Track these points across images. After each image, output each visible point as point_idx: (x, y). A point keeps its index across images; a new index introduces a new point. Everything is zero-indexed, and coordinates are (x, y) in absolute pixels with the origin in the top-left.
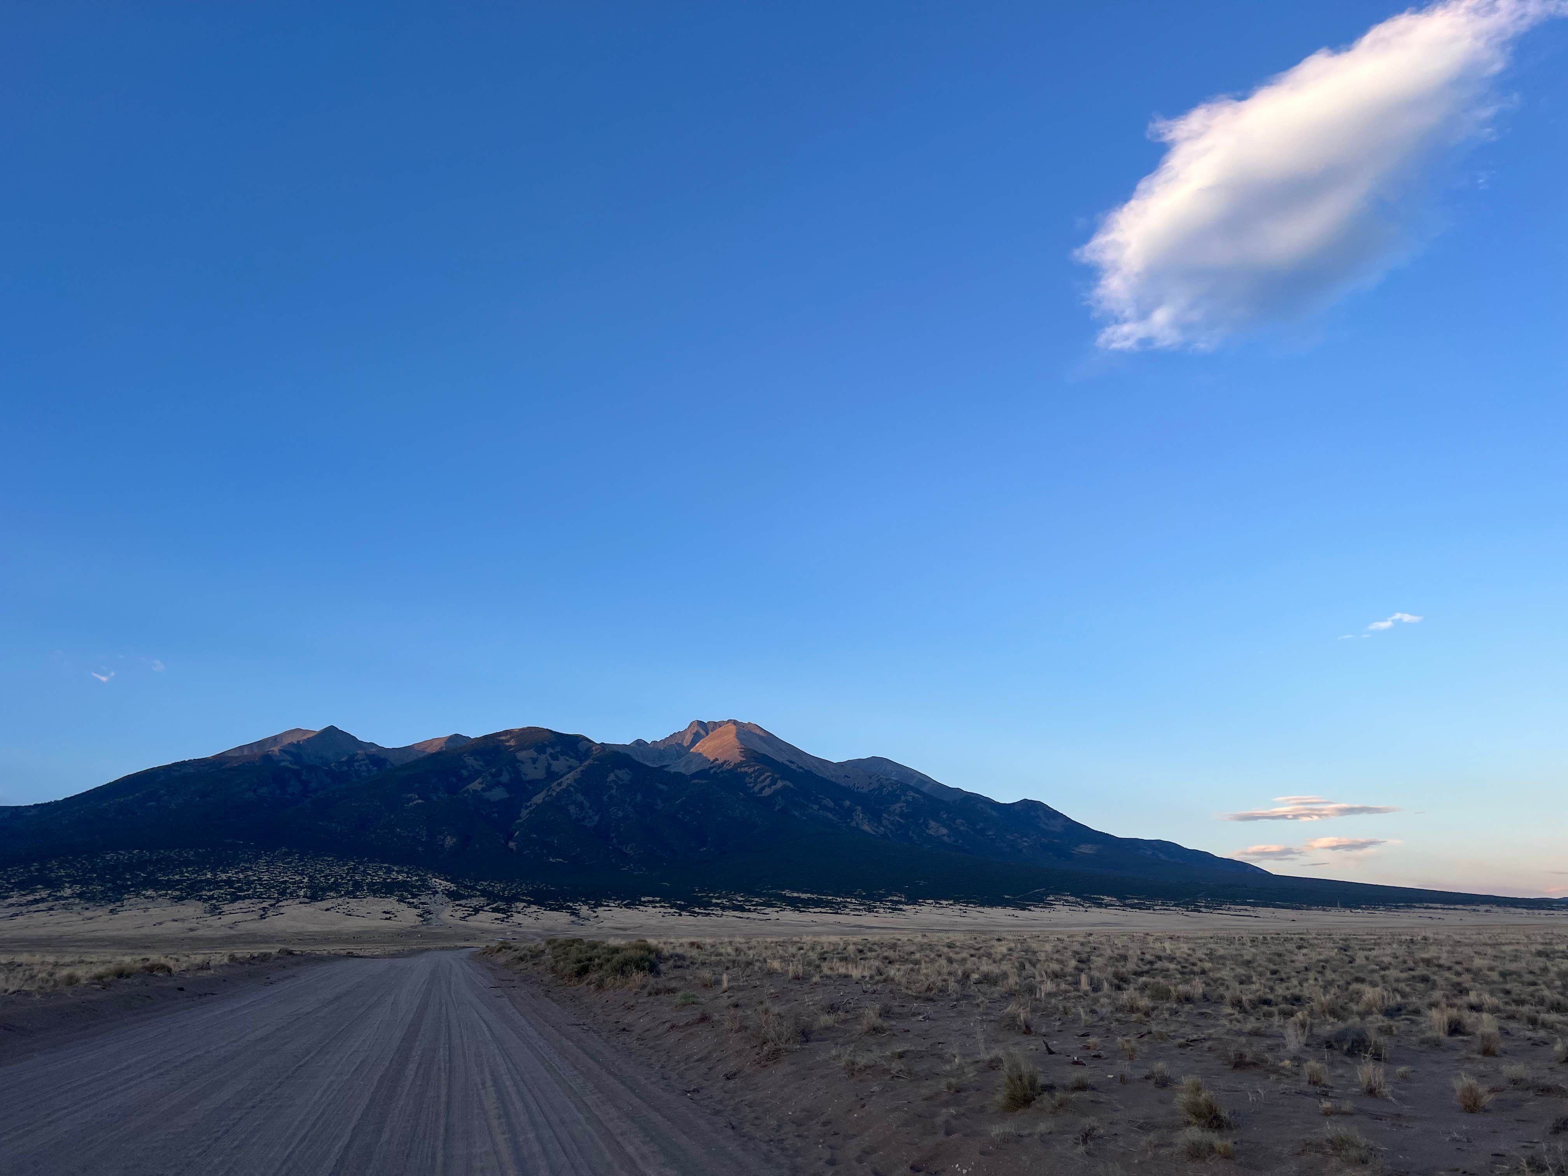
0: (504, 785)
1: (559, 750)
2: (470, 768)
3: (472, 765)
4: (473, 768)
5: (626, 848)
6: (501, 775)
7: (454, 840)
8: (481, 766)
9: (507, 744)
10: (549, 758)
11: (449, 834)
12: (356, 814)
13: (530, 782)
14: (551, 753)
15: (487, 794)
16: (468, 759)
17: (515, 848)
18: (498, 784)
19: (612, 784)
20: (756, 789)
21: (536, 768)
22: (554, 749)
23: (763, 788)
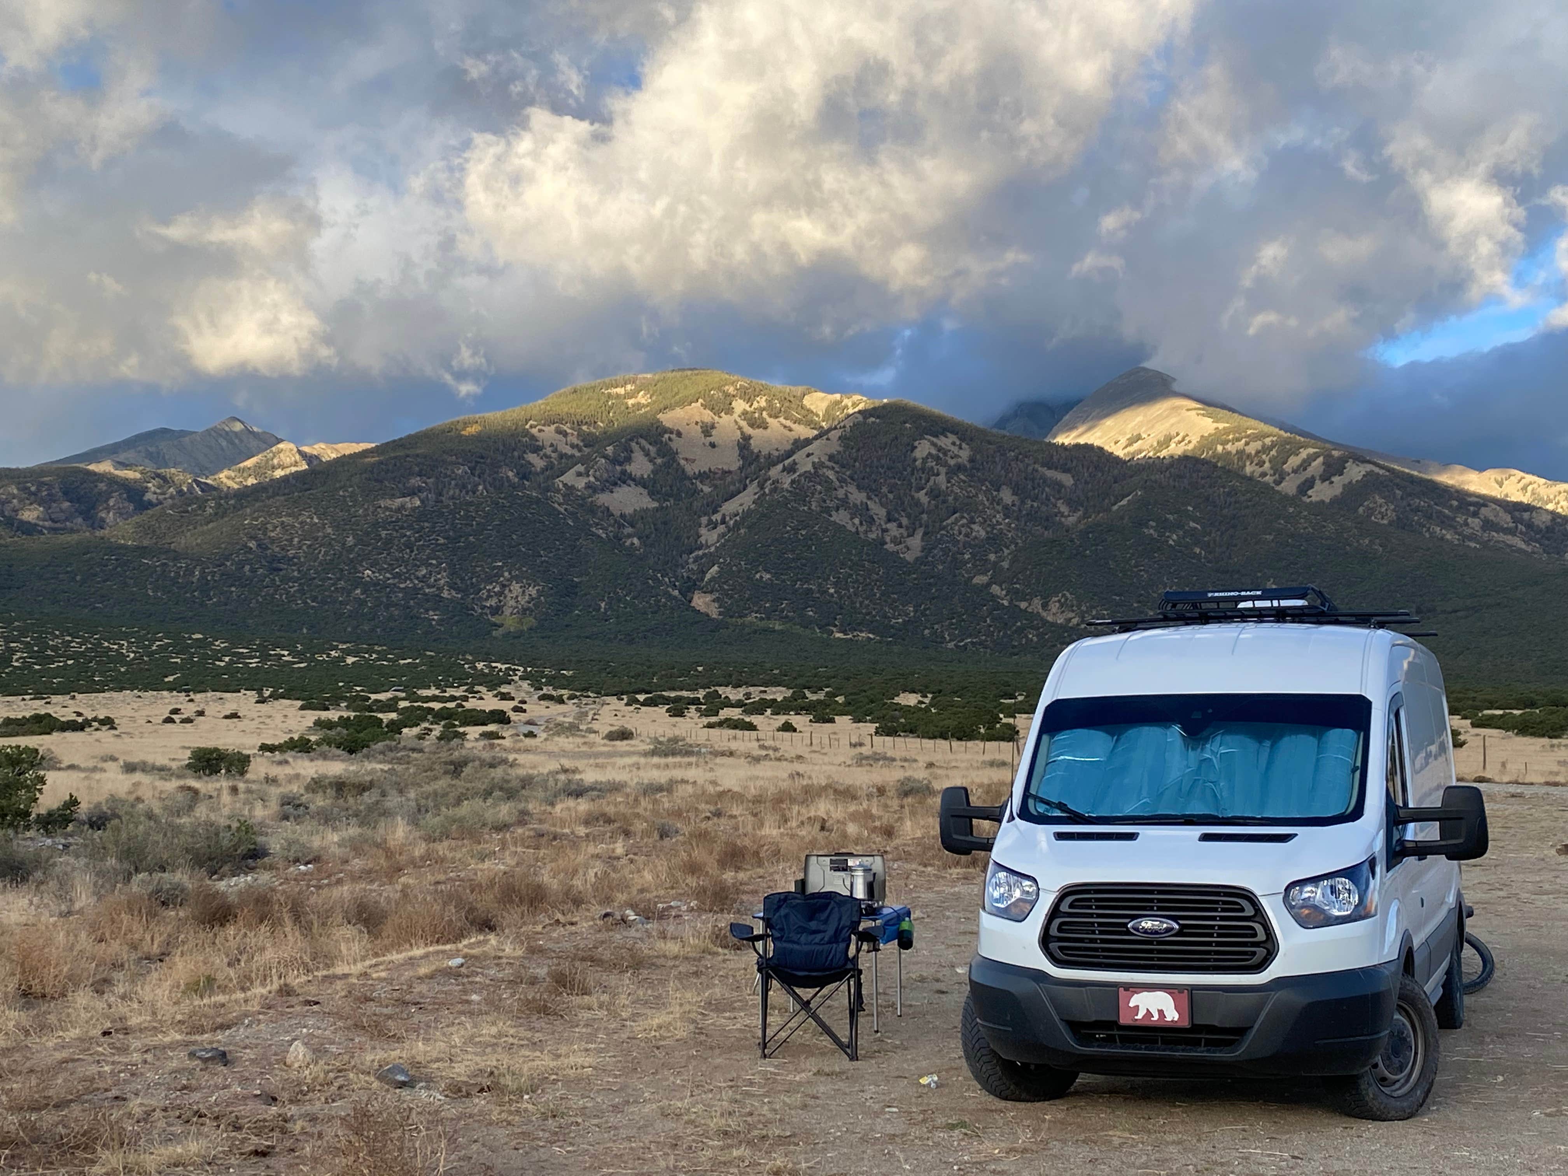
0: (640, 482)
1: (763, 404)
2: (548, 451)
3: (552, 445)
4: (556, 450)
5: (1045, 606)
6: (629, 460)
7: (533, 591)
8: (573, 446)
9: (631, 402)
10: (743, 424)
11: (518, 579)
12: (252, 544)
13: (703, 476)
14: (745, 413)
15: (603, 499)
16: (540, 431)
17: (714, 611)
18: (625, 478)
19: (931, 463)
20: (1289, 487)
21: (713, 445)
22: (750, 401)
23: (1309, 484)
